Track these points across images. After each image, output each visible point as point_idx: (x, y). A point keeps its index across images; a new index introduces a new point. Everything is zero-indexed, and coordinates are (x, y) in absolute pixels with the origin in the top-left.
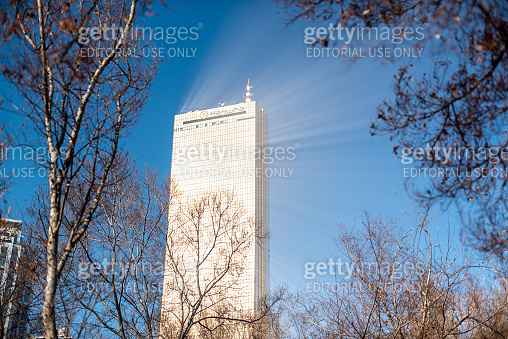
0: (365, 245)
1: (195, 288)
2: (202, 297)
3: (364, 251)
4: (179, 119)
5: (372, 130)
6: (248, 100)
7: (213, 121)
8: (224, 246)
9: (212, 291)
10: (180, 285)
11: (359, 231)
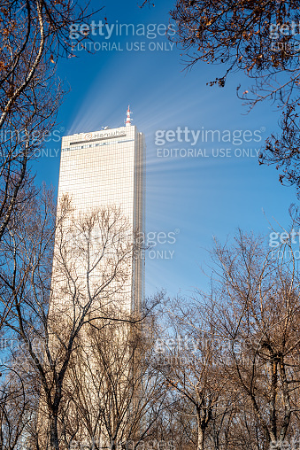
0: (238, 258)
1: (85, 292)
2: (91, 300)
3: (236, 262)
4: (66, 140)
5: (261, 160)
6: (128, 124)
7: (97, 142)
8: (110, 256)
9: (100, 295)
10: (73, 289)
11: (232, 245)
